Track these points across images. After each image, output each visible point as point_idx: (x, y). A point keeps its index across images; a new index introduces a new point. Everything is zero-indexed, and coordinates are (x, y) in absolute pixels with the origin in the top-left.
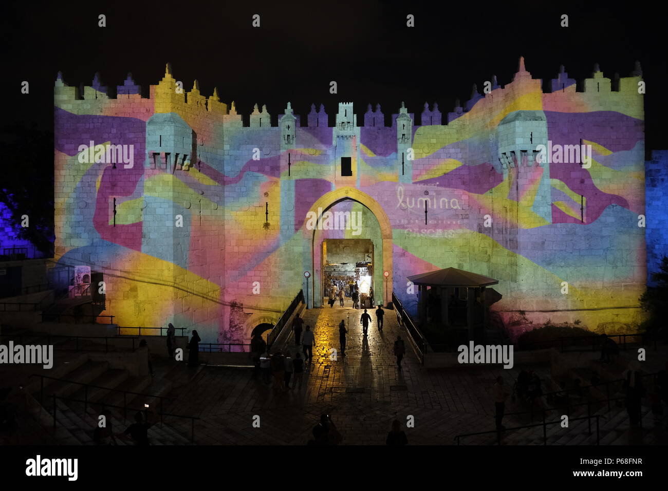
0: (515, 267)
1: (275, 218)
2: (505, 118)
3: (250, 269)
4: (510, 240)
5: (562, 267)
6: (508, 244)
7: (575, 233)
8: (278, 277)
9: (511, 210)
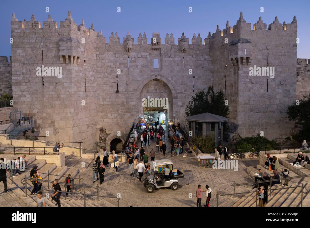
0: (236, 112)
1: (121, 88)
2: (233, 42)
3: (109, 113)
4: (234, 100)
5: (257, 113)
6: (233, 102)
7: (264, 97)
8: (123, 117)
9: (235, 86)
